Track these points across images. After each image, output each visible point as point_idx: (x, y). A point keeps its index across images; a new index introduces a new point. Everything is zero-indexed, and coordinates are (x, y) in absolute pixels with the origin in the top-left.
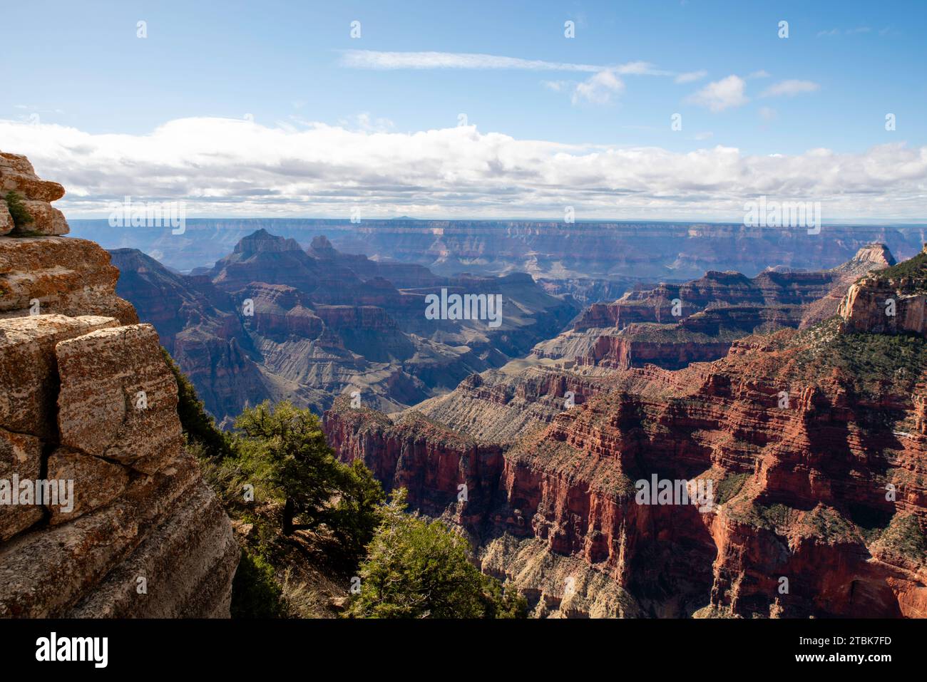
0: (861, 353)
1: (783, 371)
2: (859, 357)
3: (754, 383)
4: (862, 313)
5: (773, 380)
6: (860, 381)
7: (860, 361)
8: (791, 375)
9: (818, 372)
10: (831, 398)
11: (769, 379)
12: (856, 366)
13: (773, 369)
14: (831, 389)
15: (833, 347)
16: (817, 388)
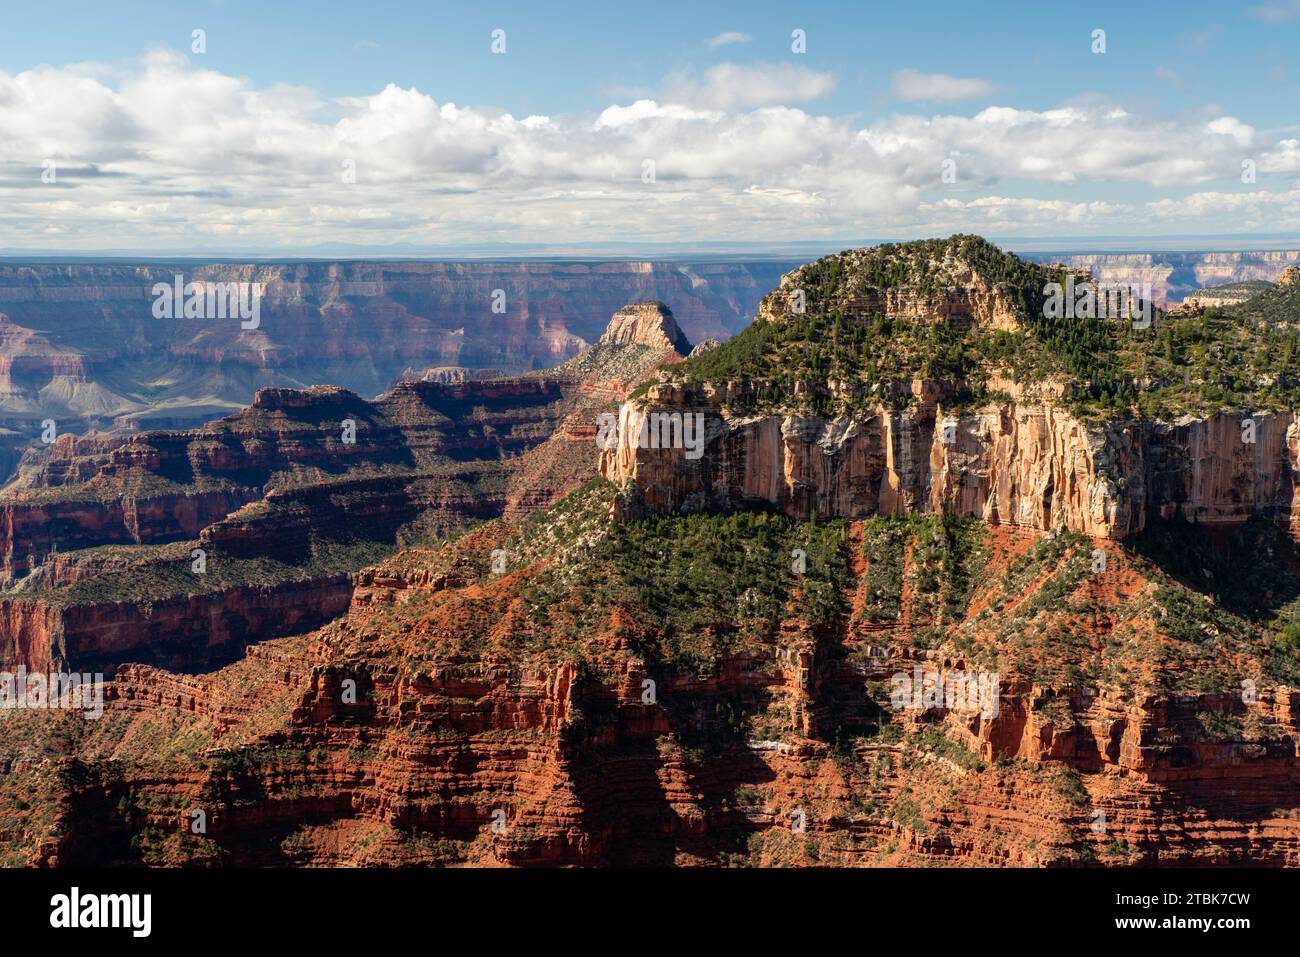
0: (665, 566)
1: (500, 633)
2: (662, 575)
3: (433, 674)
4: (657, 467)
5: (478, 659)
6: (671, 631)
7: (665, 585)
8: (518, 640)
9: (580, 625)
10: (615, 686)
11: (469, 659)
12: (658, 597)
13: (474, 633)
14: (613, 663)
15: (606, 558)
16: (582, 665)
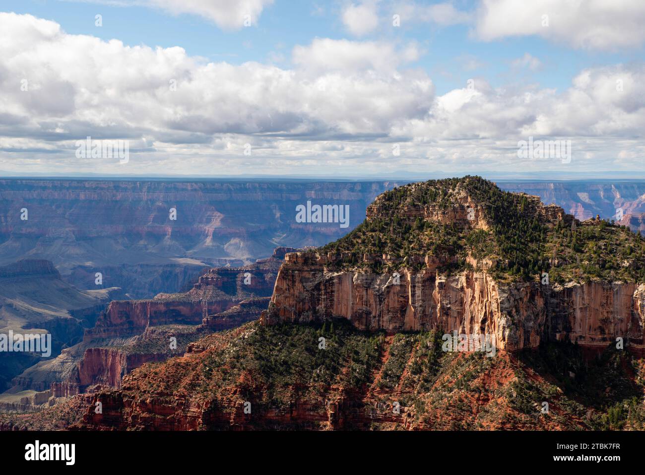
0: (279, 351)
1: (186, 381)
2: (277, 356)
3: (148, 401)
4: (286, 297)
5: (171, 394)
6: (271, 387)
7: (276, 361)
8: (193, 386)
9: (224, 380)
10: (230, 414)
11: (167, 395)
12: (270, 368)
13: (173, 380)
14: (230, 401)
15: (250, 345)
16: (215, 401)
